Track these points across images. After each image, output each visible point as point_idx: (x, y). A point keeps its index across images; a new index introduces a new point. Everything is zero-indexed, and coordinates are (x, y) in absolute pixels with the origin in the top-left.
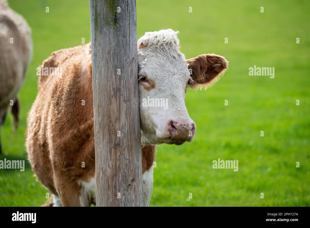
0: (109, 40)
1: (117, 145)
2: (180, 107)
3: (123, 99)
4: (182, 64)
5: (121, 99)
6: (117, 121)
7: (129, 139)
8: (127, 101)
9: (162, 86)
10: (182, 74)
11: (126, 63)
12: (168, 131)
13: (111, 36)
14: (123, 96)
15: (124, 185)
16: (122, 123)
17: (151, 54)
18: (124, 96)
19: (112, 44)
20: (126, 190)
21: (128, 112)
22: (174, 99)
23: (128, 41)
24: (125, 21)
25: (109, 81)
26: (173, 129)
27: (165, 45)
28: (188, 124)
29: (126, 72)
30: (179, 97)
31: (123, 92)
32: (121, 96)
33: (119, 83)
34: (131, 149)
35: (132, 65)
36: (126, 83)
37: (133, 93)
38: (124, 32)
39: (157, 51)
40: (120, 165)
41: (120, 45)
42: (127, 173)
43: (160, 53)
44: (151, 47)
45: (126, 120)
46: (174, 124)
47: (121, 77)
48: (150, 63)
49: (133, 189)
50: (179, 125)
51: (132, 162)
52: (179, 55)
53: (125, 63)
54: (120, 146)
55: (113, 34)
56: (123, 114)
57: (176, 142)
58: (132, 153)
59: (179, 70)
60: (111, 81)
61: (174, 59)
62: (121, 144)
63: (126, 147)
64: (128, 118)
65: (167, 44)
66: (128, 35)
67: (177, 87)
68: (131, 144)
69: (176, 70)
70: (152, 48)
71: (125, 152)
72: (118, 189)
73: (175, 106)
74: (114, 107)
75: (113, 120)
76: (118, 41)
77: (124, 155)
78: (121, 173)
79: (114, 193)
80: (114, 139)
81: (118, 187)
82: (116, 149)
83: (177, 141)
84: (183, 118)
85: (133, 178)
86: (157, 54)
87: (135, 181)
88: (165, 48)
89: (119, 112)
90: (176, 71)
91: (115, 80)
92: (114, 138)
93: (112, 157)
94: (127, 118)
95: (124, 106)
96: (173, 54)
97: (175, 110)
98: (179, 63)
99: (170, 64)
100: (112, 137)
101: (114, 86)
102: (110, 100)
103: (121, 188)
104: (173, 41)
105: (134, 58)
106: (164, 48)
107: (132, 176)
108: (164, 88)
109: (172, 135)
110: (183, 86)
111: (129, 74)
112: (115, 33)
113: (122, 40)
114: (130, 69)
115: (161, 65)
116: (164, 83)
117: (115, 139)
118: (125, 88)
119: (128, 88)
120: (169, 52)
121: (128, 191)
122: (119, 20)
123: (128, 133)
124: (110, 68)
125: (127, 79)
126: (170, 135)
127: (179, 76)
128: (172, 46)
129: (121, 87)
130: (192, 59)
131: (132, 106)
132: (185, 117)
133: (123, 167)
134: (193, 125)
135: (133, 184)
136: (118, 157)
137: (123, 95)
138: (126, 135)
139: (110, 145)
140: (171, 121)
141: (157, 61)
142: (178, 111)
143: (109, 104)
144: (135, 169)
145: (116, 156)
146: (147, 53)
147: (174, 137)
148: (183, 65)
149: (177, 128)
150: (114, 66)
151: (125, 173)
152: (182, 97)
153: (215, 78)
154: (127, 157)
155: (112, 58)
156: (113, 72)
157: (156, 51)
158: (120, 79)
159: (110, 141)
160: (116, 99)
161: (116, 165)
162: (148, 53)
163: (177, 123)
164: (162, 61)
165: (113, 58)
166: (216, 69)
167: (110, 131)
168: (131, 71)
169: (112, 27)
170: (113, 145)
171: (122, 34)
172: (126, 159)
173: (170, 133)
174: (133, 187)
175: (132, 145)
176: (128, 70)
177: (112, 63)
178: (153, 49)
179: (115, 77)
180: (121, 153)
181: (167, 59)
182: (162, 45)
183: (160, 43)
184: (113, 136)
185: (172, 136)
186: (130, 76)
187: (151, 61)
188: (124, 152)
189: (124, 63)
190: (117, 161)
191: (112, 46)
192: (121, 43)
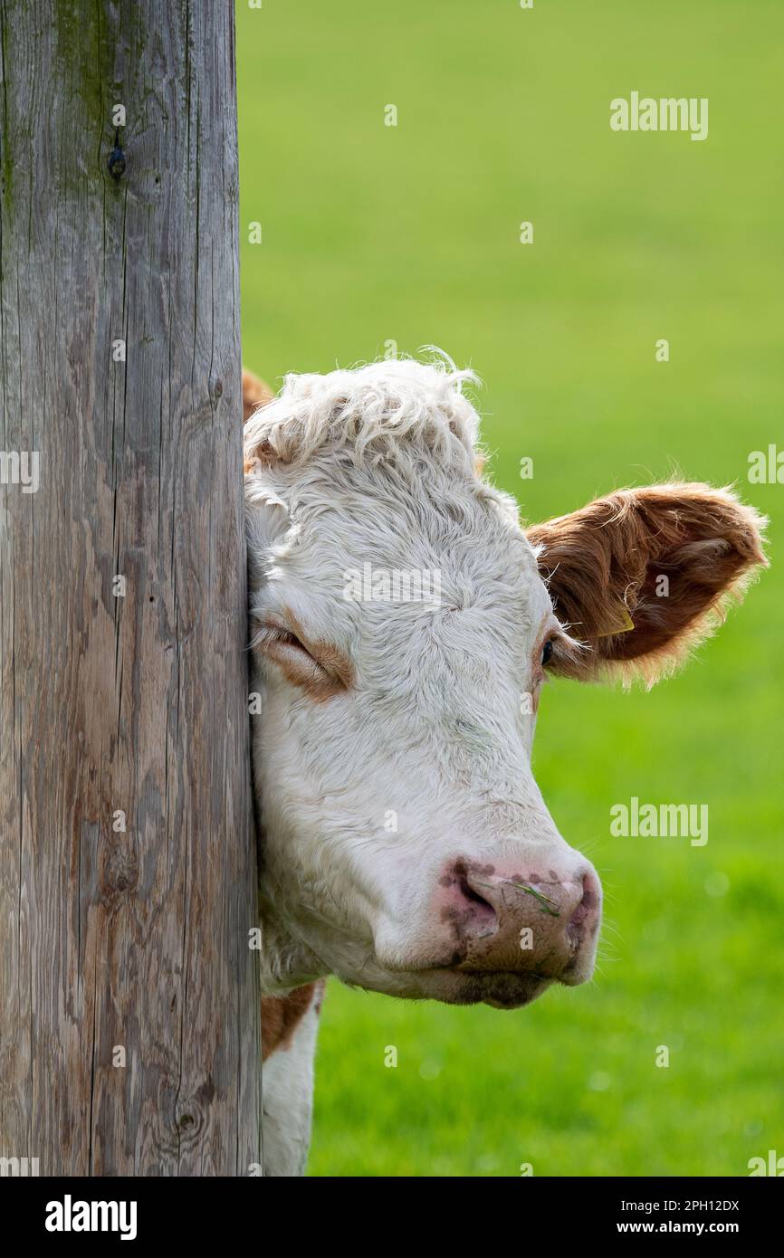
0: (81, 278)
1: (117, 889)
2: (503, 785)
3: (156, 619)
4: (499, 547)
5: (145, 621)
6: (121, 749)
7: (190, 853)
8: (181, 634)
9: (391, 677)
10: (505, 600)
11: (178, 413)
12: (443, 922)
13: (94, 256)
14: (155, 604)
15: (157, 1120)
16: (148, 759)
17: (321, 498)
18: (164, 605)
19: (98, 302)
20: (165, 1146)
21: (183, 699)
22: (464, 741)
23: (189, 288)
24: (170, 170)
25: (77, 519)
26: (472, 910)
27: (395, 448)
28: (553, 874)
29: (176, 468)
30: (493, 730)
31: (155, 579)
32: (146, 604)
33: (132, 526)
34: (200, 911)
35: (209, 429)
36: (172, 530)
37: (216, 586)
38: (165, 237)
39: (351, 481)
40: (131, 1005)
41: (143, 311)
42: (176, 1052)
43: (372, 489)
44: (317, 463)
45: (170, 743)
46: (474, 880)
47: (145, 494)
48: (315, 549)
49: (208, 1144)
50: (501, 879)
51: (203, 984)
52: (482, 499)
53: (171, 415)
54: (136, 893)
55: (100, 245)
56: (156, 708)
57: (493, 987)
58: (201, 936)
59: (483, 580)
60: (88, 516)
61: (454, 519)
62: (141, 881)
63: (167, 897)
64: (185, 732)
65: (409, 436)
66: (189, 253)
67: (482, 675)
68: (199, 883)
69: (469, 581)
70: (325, 467)
71: (165, 929)
72: (119, 1144)
73: (476, 781)
74: (103, 665)
75: (99, 745)
76: (133, 288)
77: (159, 946)
78: (140, 1052)
79: (98, 1164)
80: (98, 856)
81: (118, 1130)
82: (109, 910)
83: (501, 985)
84: (526, 841)
85: (210, 1079)
86: (351, 499)
87: (219, 1097)
88: (397, 460)
89: (134, 697)
90: (468, 587)
91: (108, 513)
92: (102, 846)
93: (89, 959)
94: (179, 731)
95: (160, 660)
96: (448, 493)
97: (474, 801)
98: (484, 540)
99: (431, 549)
100: (88, 844)
101: (107, 548)
102: (80, 628)
103: (140, 1133)
104: (442, 423)
105: (219, 387)
106: (393, 464)
107: (201, 1070)
108: (408, 685)
109: (469, 942)
110: (515, 670)
111: (194, 479)
112: (116, 241)
113: (154, 283)
114: (196, 446)
115: (379, 560)
116: (403, 655)
117: (106, 850)
118: (168, 558)
119: (183, 560)
120: (425, 482)
121: (177, 1156)
122: (140, 168)
123: (180, 822)
124: (85, 443)
125: (177, 506)
126: (455, 945)
127: (485, 613)
128: (439, 448)
129: (147, 551)
130: (563, 524)
131: (206, 664)
132: (537, 837)
133: (153, 1013)
134: (584, 879)
135: (205, 1116)
136: (120, 954)
137: (157, 600)
138: (172, 829)
139: (78, 887)
140: (454, 863)
141: (354, 537)
142: (497, 803)
143: (77, 649)
144: (220, 1026)
145: (111, 949)
146: (295, 495)
147: (482, 950)
148: (506, 551)
149: (492, 896)
150: (106, 429)
151: (160, 1047)
152: (513, 730)
153: (698, 623)
154: (177, 960)
155: (93, 385)
156: (102, 466)
157: (345, 481)
158: (139, 508)
159: (78, 866)
160: (113, 624)
161: (109, 1006)
162: (301, 495)
163: (489, 871)
164: (386, 536)
165: (98, 387)
166: (702, 572)
167: (79, 807)
168: (202, 462)
169: (98, 204)
170: (94, 887)
171: (153, 247)
172: (169, 971)
173: (458, 930)
174: (209, 1131)
175: (203, 887)
176: (187, 456)
177: (94, 412)
178: (327, 474)
179: (110, 495)
180: (140, 930)
181: (414, 521)
182: (379, 445)
183: (369, 432)
184: (94, 835)
185: (469, 949)
186: (198, 489)
187: (323, 538)
188: (160, 930)
189: (166, 412)
190: (114, 980)
191: (96, 314)
192: (147, 300)
